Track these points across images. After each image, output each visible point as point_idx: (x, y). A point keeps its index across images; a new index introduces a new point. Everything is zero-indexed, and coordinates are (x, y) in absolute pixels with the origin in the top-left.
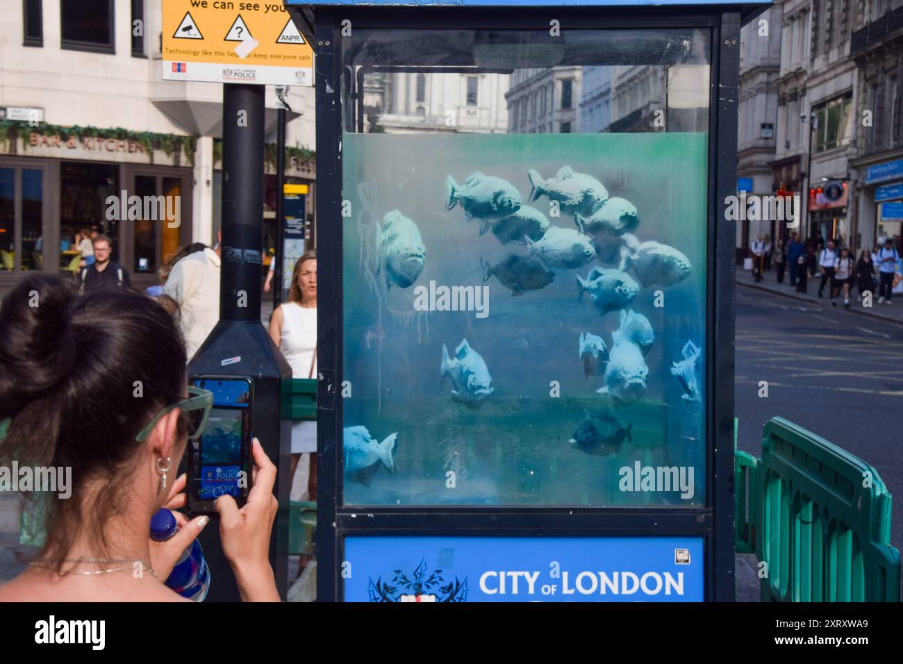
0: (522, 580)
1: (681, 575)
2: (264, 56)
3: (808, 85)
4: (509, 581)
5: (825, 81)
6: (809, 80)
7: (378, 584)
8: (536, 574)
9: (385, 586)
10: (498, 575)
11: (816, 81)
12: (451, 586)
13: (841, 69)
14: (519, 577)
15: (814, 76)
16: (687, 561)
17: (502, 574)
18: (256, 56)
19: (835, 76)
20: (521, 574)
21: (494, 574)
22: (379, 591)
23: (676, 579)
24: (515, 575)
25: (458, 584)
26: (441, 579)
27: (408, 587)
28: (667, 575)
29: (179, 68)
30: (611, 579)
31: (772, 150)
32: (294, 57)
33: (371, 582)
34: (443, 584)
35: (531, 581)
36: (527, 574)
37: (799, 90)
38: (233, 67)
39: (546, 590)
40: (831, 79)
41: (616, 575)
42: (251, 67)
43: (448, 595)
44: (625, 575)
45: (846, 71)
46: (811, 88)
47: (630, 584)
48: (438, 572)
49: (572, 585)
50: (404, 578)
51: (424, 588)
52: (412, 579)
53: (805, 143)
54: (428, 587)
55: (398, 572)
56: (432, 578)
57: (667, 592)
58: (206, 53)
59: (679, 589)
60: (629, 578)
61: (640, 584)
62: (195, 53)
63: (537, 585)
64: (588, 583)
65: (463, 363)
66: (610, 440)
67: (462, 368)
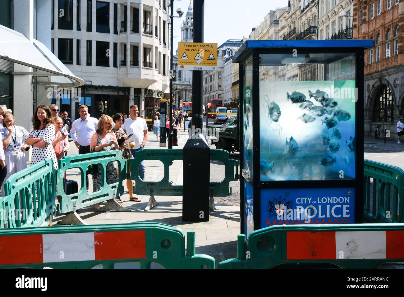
0: (307, 200)
1: (349, 198)
2: (205, 63)
3: (286, 73)
4: (304, 200)
5: (291, 72)
6: (286, 71)
7: (269, 202)
8: (311, 198)
9: (271, 202)
10: (301, 199)
11: (288, 72)
12: (288, 201)
13: (295, 69)
14: (306, 199)
15: (288, 70)
16: (350, 194)
17: (302, 198)
18: (203, 63)
19: (294, 71)
20: (307, 198)
21: (300, 198)
22: (269, 203)
24: (305, 198)
25: (290, 201)
26: (286, 200)
27: (277, 202)
28: (345, 198)
32: (212, 63)
33: (267, 201)
34: (286, 201)
35: (310, 200)
36: (308, 198)
37: (284, 74)
38: (196, 66)
39: (313, 202)
40: (292, 71)
41: (332, 198)
42: (201, 66)
43: (287, 204)
44: (334, 198)
46: (287, 74)
47: (336, 201)
48: (285, 198)
49: (320, 201)
50: (276, 200)
51: (281, 202)
52: (278, 200)
54: (282, 202)
55: (274, 198)
56: (283, 200)
57: (345, 202)
58: (189, 63)
59: (348, 201)
60: (335, 199)
61: (338, 200)
62: (186, 63)
63: (311, 201)
64: (324, 200)
65: (291, 142)
66: (330, 162)
67: (291, 144)
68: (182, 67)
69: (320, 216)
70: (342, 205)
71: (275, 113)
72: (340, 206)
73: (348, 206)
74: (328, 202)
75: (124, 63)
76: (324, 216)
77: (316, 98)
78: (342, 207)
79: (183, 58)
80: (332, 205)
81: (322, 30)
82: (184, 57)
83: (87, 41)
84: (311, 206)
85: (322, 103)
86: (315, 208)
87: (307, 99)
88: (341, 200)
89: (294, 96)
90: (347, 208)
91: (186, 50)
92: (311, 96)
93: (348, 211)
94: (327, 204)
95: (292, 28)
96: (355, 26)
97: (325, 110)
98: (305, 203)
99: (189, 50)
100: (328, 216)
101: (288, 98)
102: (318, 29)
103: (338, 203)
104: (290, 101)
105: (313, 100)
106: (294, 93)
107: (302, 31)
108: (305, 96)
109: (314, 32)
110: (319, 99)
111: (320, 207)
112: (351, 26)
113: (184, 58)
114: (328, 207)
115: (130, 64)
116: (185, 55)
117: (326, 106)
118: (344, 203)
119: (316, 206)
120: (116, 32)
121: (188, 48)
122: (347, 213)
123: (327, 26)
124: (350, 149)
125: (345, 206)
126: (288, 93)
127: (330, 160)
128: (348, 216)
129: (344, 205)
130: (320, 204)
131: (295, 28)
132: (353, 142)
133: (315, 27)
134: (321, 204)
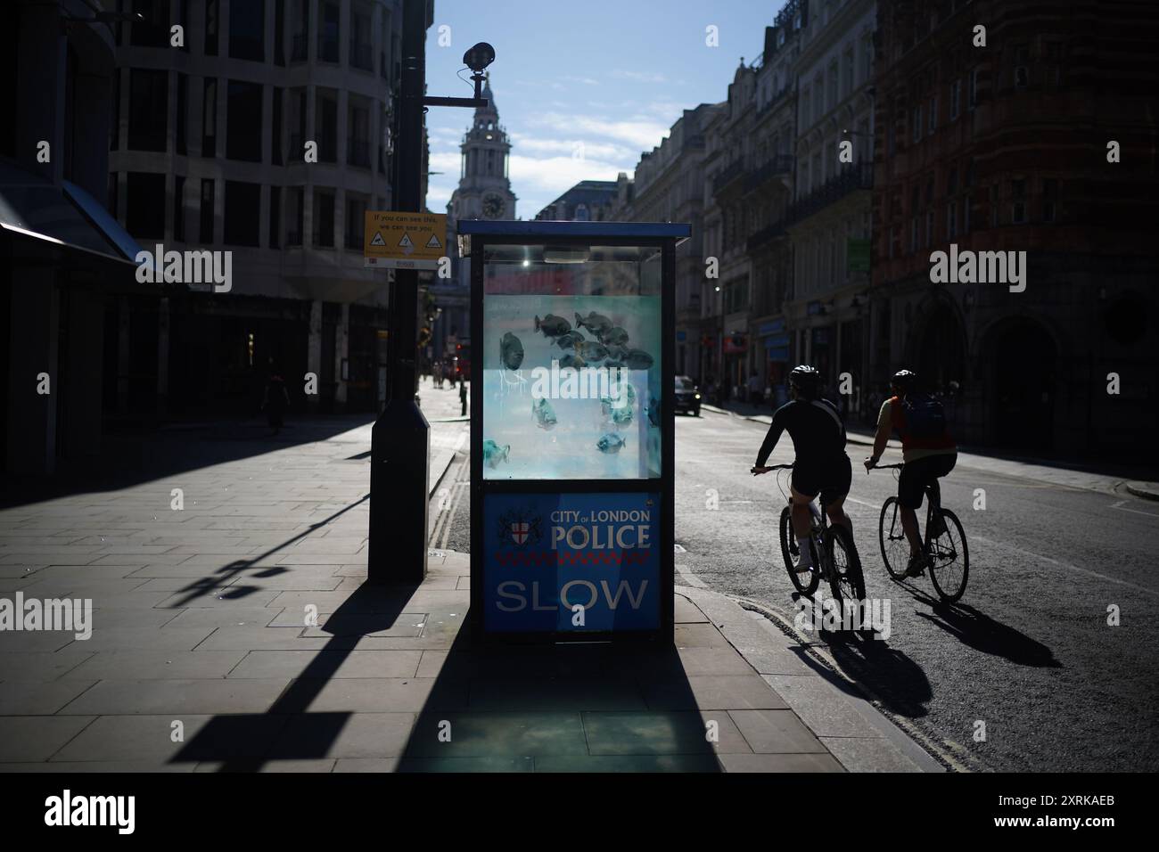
0: (571, 515)
1: (648, 512)
4: (565, 515)
7: (501, 518)
8: (579, 512)
9: (504, 519)
12: (536, 517)
13: (741, 260)
16: (651, 505)
17: (562, 513)
18: (416, 255)
20: (571, 512)
21: (558, 513)
22: (501, 521)
23: (646, 514)
24: (568, 513)
25: (539, 518)
26: (531, 515)
27: (515, 519)
28: (642, 512)
29: (373, 261)
30: (615, 514)
31: (699, 311)
33: (497, 517)
34: (532, 517)
35: (576, 516)
36: (574, 513)
38: (402, 260)
39: (583, 520)
41: (617, 512)
42: (412, 260)
43: (535, 523)
44: (622, 512)
45: (745, 261)
47: (624, 517)
48: (530, 512)
49: (596, 517)
50: (513, 515)
51: (523, 518)
52: (517, 515)
53: (719, 308)
54: (525, 519)
55: (510, 512)
56: (527, 514)
57: (642, 520)
58: (388, 253)
59: (648, 519)
60: (624, 514)
61: (629, 516)
62: (381, 253)
63: (579, 517)
64: (603, 516)
65: (543, 407)
66: (615, 446)
67: (542, 410)
68: (373, 263)
69: (595, 546)
70: (636, 525)
71: (513, 354)
72: (632, 528)
73: (647, 527)
74: (611, 520)
75: (296, 238)
76: (602, 547)
77: (590, 328)
78: (636, 529)
79: (374, 243)
80: (617, 526)
81: (805, 166)
82: (377, 241)
83: (204, 181)
84: (579, 527)
85: (599, 338)
86: (585, 531)
87: (573, 329)
88: (634, 516)
89: (548, 324)
90: (645, 532)
91: (382, 227)
92: (580, 324)
93: (647, 537)
94: (608, 523)
95: (736, 156)
96: (878, 159)
97: (606, 349)
98: (568, 521)
99: (387, 227)
100: (611, 546)
101: (538, 327)
102: (796, 163)
103: (629, 522)
104: (541, 333)
105: (583, 330)
106: (549, 318)
107: (759, 165)
108: (568, 323)
109: (787, 170)
110: (594, 329)
111: (595, 528)
112: (871, 159)
113: (377, 243)
114: (611, 528)
115: (313, 242)
116: (378, 237)
117: (608, 342)
118: (640, 523)
119: (589, 526)
120: (277, 160)
121: (385, 223)
122: (645, 542)
123: (818, 156)
124: (651, 422)
125: (641, 528)
126: (537, 317)
127: (615, 442)
128: (648, 546)
129: (639, 527)
130: (595, 524)
131: (742, 157)
132: (658, 410)
133: (787, 158)
134: (598, 523)
